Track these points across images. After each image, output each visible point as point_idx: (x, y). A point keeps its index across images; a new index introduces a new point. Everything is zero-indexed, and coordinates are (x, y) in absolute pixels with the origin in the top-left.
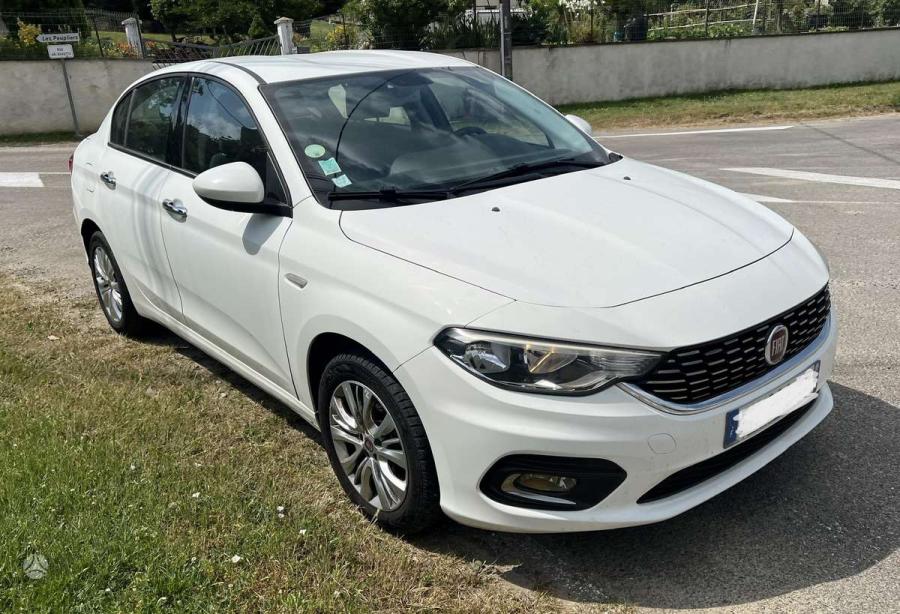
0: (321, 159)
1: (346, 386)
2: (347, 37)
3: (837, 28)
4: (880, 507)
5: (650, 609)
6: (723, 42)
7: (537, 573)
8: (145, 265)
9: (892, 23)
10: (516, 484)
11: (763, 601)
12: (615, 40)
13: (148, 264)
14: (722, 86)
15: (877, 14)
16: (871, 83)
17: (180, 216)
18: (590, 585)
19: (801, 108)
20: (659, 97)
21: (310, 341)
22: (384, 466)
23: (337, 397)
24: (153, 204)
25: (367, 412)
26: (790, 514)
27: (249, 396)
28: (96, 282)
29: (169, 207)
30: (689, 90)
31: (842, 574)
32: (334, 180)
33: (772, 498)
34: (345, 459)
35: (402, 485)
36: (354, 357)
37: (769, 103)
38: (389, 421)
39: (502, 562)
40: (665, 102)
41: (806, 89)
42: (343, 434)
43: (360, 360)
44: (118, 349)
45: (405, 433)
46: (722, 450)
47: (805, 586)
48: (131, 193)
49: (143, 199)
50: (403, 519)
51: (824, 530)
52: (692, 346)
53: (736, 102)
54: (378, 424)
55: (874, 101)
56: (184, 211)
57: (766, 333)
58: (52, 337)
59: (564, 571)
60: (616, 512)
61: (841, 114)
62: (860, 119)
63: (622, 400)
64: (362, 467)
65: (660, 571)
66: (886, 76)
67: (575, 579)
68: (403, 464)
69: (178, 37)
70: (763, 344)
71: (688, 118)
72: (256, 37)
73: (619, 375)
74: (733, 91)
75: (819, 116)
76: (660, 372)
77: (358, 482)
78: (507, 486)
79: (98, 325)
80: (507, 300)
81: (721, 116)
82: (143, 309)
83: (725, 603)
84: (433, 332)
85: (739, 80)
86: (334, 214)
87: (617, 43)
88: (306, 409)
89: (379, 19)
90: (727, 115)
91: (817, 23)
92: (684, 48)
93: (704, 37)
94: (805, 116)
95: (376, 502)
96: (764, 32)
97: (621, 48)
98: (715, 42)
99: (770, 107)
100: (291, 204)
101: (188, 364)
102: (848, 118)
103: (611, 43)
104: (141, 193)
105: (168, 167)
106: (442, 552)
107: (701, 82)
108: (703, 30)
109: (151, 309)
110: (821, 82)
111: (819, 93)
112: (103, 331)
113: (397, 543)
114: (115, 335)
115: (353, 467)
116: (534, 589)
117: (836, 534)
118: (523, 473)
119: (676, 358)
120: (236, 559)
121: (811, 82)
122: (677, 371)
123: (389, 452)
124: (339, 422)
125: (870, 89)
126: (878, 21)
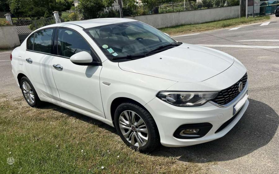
0: (107, 49)
1: (125, 112)
2: (75, 16)
3: (205, 8)
4: (265, 126)
5: (221, 162)
6: (178, 13)
7: (187, 157)
8: (44, 85)
9: (218, 6)
10: (184, 133)
11: (248, 155)
12: (150, 13)
13: (45, 84)
14: (179, 24)
15: (214, 4)
16: (215, 21)
17: (60, 69)
18: (203, 158)
19: (201, 29)
20: (164, 28)
21: (112, 101)
22: (140, 134)
23: (122, 116)
24: (48, 66)
25: (134, 119)
26: (245, 131)
27: (83, 121)
28: (23, 93)
29: (55, 67)
30: (171, 26)
31: (264, 144)
32: (113, 54)
33: (239, 128)
34: (124, 134)
35: (146, 138)
36: (128, 103)
37: (192, 28)
38: (141, 120)
39: (177, 156)
40: (165, 29)
41: (200, 24)
42: (124, 126)
43: (130, 104)
44: (35, 112)
45: (147, 123)
46: (233, 116)
47: (256, 149)
48: (39, 64)
49: (44, 65)
50: (148, 148)
51: (255, 134)
52: (224, 89)
53: (184, 28)
54: (137, 122)
55: (218, 25)
56: (61, 67)
57: (238, 84)
58: (11, 111)
59: (194, 155)
60: (211, 136)
61: (211, 29)
62: (216, 30)
63: (210, 106)
64: (132, 135)
65: (219, 151)
66: (218, 20)
67: (198, 157)
68: (147, 132)
69: (19, 18)
70: (238, 87)
71: (173, 33)
72: (47, 17)
73: (208, 99)
74: (182, 25)
75: (205, 30)
76: (218, 97)
77: (130, 140)
78: (181, 134)
79: (25, 106)
80: (176, 82)
81: (181, 32)
82: (42, 98)
83: (239, 157)
84: (156, 93)
85: (183, 22)
86: (116, 64)
87: (151, 14)
88: (109, 121)
89: (85, 11)
90: (183, 31)
91: (200, 7)
92: (168, 15)
93: (173, 12)
94: (202, 30)
95: (137, 144)
96: (187, 10)
97: (152, 15)
98: (176, 13)
99: (193, 29)
100: (101, 62)
101: (58, 114)
102: (212, 30)
103: (149, 14)
104: (43, 63)
105: (52, 55)
106: (159, 156)
107: (174, 23)
108: (173, 10)
109: (46, 98)
110: (203, 22)
111: (204, 24)
112: (27, 107)
113: (144, 156)
114: (31, 108)
115: (128, 136)
116: (188, 162)
117: (258, 135)
118: (186, 129)
119: (222, 93)
120: (103, 167)
121: (201, 22)
122: (222, 96)
123: (142, 130)
124: (123, 123)
125: (216, 23)
126: (214, 5)
